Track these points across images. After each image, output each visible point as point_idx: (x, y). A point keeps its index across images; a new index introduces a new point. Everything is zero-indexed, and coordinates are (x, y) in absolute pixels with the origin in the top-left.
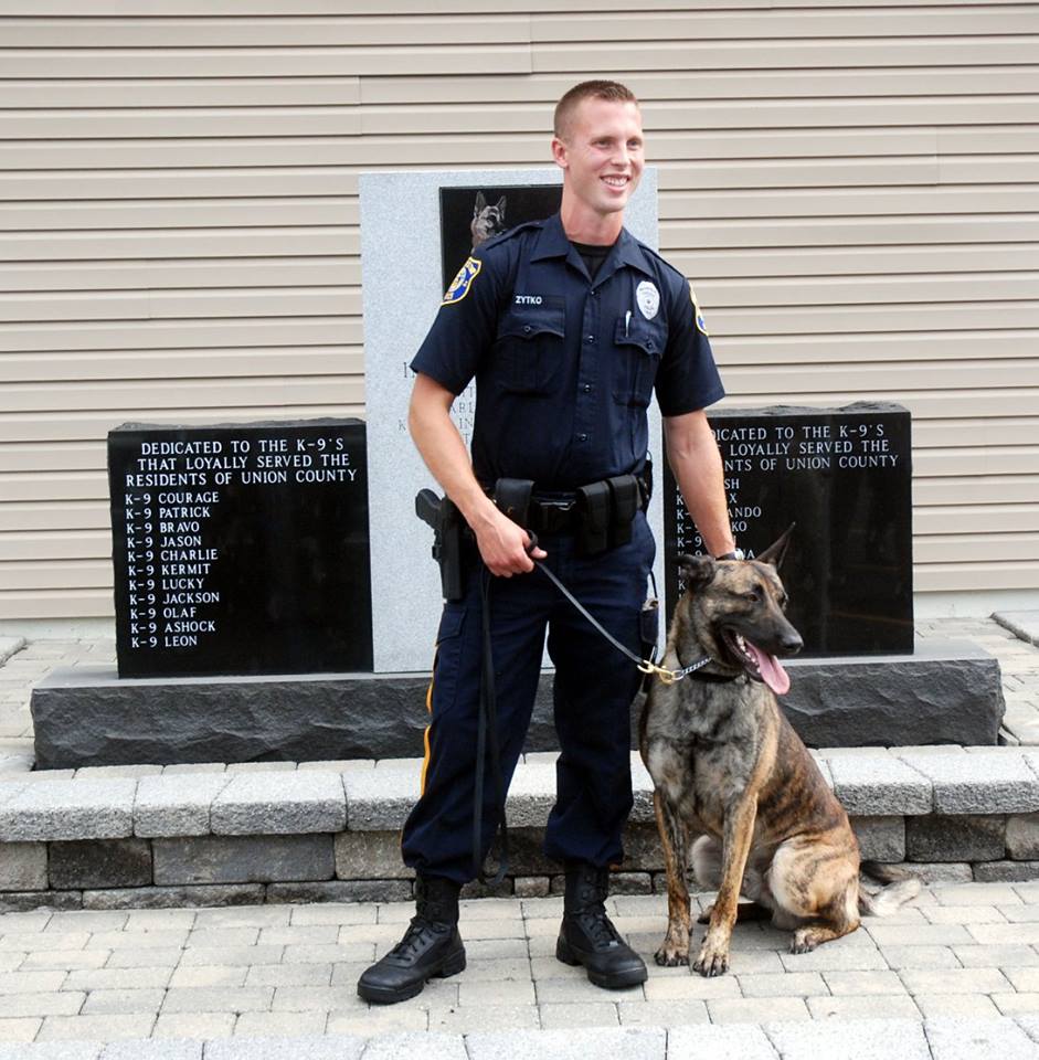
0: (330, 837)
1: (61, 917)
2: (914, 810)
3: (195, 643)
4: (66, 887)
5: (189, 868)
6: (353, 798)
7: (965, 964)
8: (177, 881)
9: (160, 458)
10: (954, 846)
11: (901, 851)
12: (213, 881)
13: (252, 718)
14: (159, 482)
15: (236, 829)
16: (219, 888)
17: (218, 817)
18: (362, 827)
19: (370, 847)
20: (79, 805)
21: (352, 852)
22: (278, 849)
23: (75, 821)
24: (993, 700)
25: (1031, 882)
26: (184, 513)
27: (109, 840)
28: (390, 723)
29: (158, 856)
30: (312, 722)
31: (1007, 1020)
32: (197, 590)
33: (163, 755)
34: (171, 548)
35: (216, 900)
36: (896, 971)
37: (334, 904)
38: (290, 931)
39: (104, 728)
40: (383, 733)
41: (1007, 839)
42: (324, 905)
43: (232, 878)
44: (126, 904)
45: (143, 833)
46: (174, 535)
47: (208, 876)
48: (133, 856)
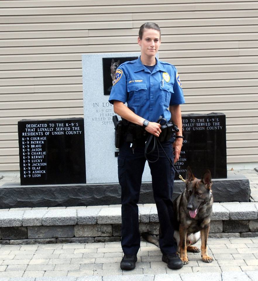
0: (73, 226)
1: (4, 247)
2: (225, 219)
3: (40, 176)
4: (5, 239)
5: (37, 234)
6: (79, 216)
7: (235, 258)
8: (34, 238)
9: (31, 128)
10: (235, 228)
11: (222, 230)
12: (43, 238)
13: (55, 196)
14: (31, 134)
15: (48, 224)
16: (44, 239)
17: (44, 221)
18: (81, 224)
19: (83, 229)
20: (8, 218)
21: (79, 230)
22: (60, 229)
23: (7, 222)
24: (247, 190)
25: (256, 238)
26: (37, 142)
27: (16, 227)
28: (90, 197)
29: (29, 231)
30: (70, 196)
31: (244, 273)
32: (41, 162)
33: (32, 205)
34: (34, 152)
35: (44, 242)
36: (217, 260)
37: (74, 244)
38: (62, 250)
39: (16, 198)
40: (88, 199)
41: (249, 226)
42: (71, 244)
43: (48, 236)
44: (21, 243)
45: (25, 225)
46: (35, 148)
47: (42, 236)
48: (22, 231)
